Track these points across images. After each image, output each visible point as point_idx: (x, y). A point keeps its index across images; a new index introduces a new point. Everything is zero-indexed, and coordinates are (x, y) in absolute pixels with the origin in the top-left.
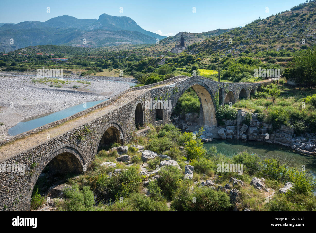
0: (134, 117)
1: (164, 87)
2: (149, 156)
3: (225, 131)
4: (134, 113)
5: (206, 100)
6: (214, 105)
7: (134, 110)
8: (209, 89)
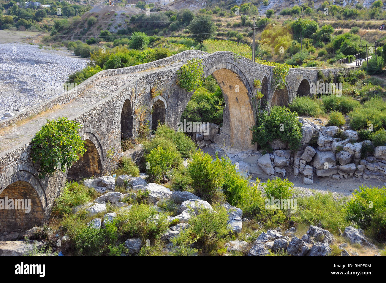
0: (120, 125)
1: (168, 71)
2: (157, 194)
3: (272, 160)
4: (119, 117)
5: (237, 99)
6: (252, 109)
7: (119, 111)
8: (244, 78)
